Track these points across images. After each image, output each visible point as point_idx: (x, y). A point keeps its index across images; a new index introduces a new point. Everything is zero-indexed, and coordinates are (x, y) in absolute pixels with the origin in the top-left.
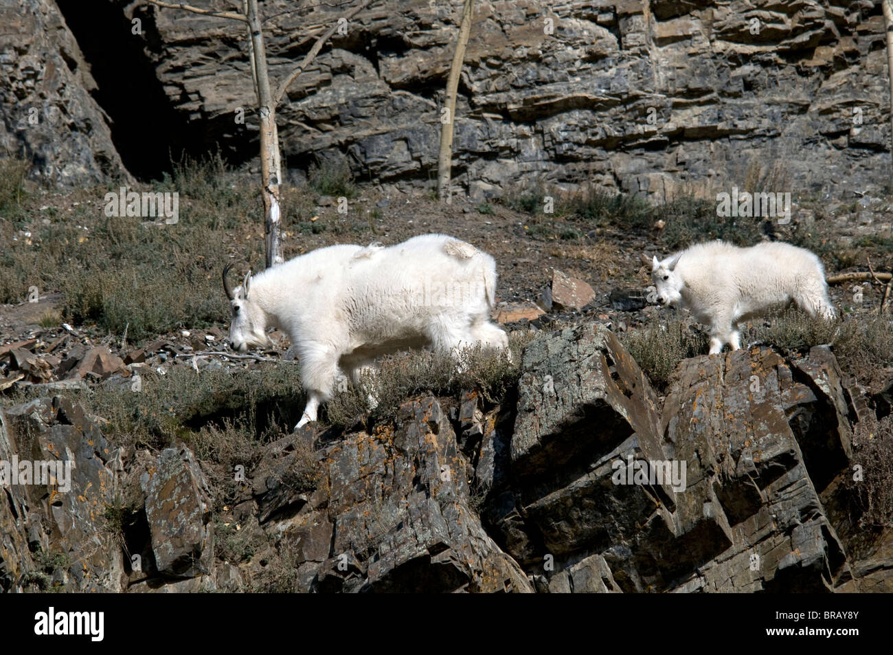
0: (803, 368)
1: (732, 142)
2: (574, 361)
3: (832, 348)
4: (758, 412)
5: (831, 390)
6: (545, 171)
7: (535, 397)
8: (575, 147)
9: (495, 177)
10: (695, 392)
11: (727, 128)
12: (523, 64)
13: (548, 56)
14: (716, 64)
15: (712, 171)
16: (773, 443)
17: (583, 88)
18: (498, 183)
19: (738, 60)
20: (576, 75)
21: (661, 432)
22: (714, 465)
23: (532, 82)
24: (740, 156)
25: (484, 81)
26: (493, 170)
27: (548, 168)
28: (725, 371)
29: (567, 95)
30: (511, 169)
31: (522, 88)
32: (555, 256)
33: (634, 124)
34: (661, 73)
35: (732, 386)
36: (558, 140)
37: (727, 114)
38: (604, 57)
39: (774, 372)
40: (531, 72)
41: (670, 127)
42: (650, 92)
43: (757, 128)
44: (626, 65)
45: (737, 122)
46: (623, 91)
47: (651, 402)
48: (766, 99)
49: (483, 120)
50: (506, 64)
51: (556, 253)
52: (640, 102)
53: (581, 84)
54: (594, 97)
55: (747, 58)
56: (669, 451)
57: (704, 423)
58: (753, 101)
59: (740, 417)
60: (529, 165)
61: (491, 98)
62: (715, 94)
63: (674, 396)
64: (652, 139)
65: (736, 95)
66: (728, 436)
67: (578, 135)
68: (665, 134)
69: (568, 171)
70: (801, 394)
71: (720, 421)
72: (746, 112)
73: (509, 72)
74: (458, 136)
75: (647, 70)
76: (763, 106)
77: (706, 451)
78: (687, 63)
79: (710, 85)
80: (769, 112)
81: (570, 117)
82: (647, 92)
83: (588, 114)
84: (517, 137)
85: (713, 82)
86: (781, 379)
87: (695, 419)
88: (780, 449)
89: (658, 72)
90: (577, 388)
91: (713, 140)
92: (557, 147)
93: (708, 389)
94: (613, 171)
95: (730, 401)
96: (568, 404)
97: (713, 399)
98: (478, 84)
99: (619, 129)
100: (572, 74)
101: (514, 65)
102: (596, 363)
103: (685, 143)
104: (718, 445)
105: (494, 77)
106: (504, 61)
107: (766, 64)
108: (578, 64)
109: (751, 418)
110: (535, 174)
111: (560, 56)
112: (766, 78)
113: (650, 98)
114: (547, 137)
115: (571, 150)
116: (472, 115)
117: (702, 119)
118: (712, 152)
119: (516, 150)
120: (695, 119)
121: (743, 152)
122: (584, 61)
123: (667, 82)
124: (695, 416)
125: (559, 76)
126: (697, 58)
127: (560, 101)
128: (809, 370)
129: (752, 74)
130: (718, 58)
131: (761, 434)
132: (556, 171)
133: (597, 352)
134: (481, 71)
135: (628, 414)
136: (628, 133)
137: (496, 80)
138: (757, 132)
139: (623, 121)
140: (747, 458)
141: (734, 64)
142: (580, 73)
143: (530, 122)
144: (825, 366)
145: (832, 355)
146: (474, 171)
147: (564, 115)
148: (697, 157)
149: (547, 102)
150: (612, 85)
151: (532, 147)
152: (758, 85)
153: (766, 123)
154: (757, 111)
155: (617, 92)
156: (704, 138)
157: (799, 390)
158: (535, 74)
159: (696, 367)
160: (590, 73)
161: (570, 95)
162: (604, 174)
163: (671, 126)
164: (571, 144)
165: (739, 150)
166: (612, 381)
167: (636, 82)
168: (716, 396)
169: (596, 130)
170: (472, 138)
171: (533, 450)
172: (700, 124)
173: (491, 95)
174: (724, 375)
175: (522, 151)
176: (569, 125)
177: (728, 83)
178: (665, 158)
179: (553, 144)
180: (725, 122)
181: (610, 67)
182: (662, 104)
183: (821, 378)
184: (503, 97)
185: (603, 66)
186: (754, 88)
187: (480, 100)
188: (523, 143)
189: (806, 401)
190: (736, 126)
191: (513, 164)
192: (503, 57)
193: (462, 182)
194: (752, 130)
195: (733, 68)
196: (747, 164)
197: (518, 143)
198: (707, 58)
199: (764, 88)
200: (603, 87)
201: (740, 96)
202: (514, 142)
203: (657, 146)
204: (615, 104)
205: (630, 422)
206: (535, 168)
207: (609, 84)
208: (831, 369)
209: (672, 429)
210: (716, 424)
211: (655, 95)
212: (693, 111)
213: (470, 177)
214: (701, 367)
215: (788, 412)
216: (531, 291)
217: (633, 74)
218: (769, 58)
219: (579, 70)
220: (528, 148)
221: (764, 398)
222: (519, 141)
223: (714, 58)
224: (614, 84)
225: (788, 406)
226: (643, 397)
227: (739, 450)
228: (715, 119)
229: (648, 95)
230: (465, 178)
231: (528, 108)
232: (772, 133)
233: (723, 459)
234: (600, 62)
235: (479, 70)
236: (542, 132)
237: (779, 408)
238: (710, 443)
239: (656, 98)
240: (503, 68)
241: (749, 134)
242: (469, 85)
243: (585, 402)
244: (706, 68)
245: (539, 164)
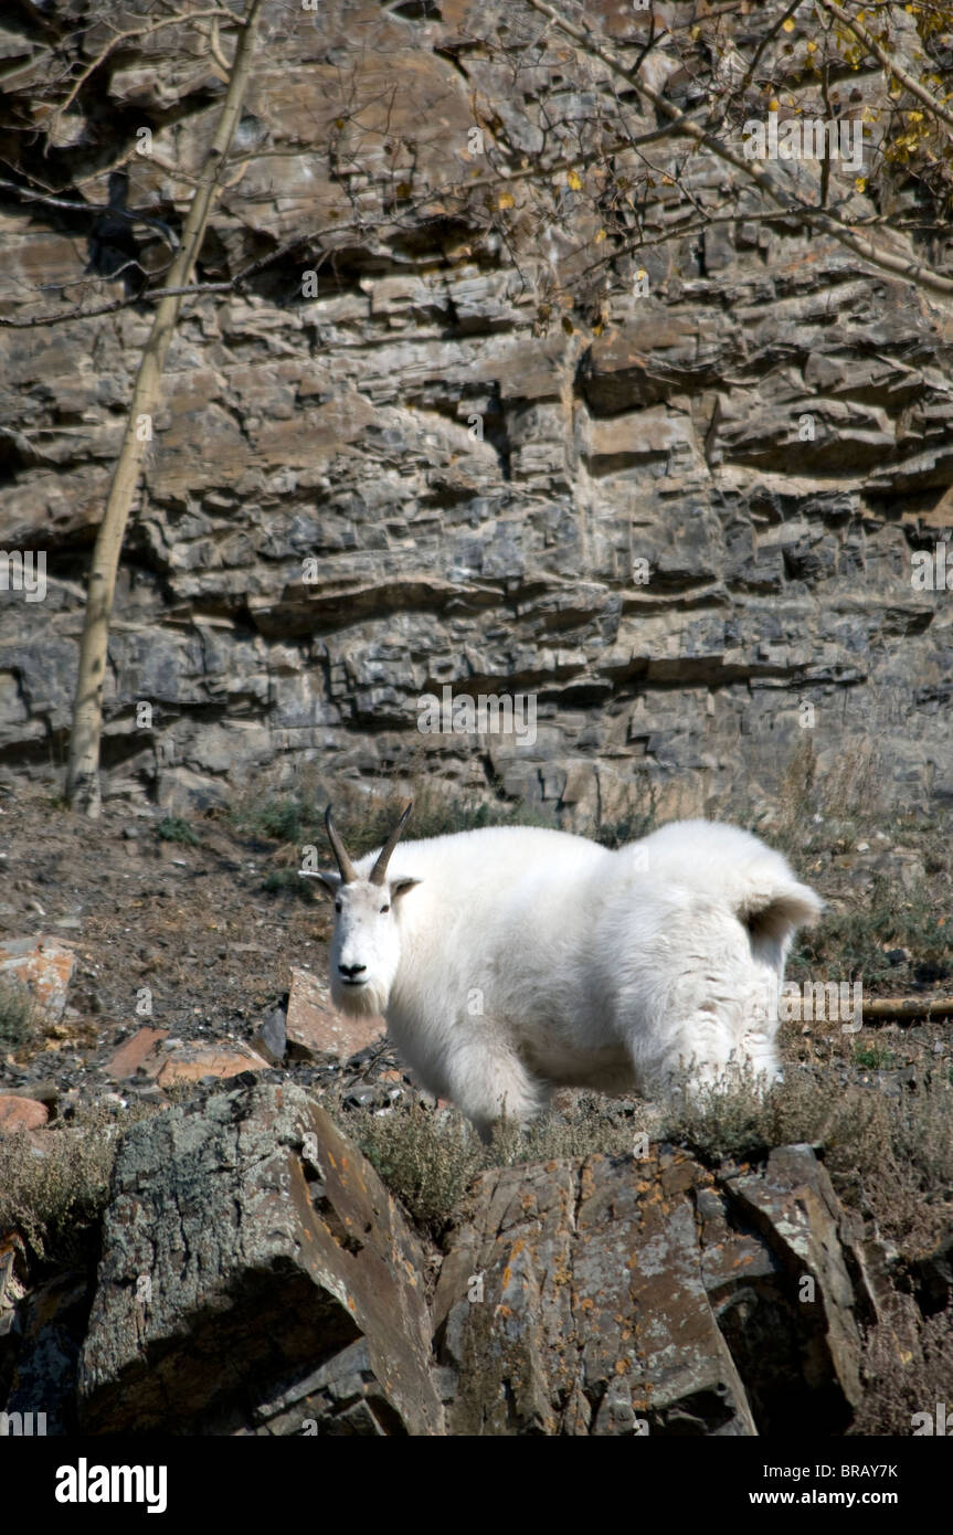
0: (751, 1196)
1: (757, 694)
2: (229, 1170)
3: (819, 1154)
4: (647, 1297)
5: (812, 1247)
6: (331, 748)
7: (138, 1250)
8: (400, 697)
9: (216, 759)
10: (508, 1246)
11: (744, 662)
12: (285, 506)
13: (343, 491)
14: (722, 517)
15: (710, 760)
16: (678, 1368)
17: (419, 565)
18: (223, 773)
19: (773, 509)
20: (406, 535)
21: (427, 1335)
22: (544, 1416)
23: (305, 547)
24: (772, 726)
25: (197, 544)
26: (212, 743)
27: (338, 743)
28: (579, 1200)
29: (381, 579)
30: (253, 743)
31: (284, 560)
32: (319, 939)
33: (534, 647)
34: (598, 535)
35: (593, 1234)
36: (360, 680)
37: (746, 630)
38: (468, 496)
39: (688, 1203)
40: (304, 525)
41: (615, 657)
42: (571, 577)
43: (813, 664)
44: (518, 514)
45: (767, 649)
46: (510, 573)
47: (409, 1267)
48: (833, 601)
49: (191, 630)
50: (247, 507)
51: (322, 932)
52: (548, 598)
53: (416, 554)
54: (444, 584)
55: (792, 505)
56: (445, 1381)
57: (525, 1318)
58: (805, 602)
59: (608, 1305)
60: (294, 735)
61: (212, 582)
62: (719, 585)
63: (464, 1256)
64: (574, 683)
65: (764, 589)
66: (580, 1348)
67: (407, 669)
68: (603, 672)
69: (381, 749)
70: (745, 1255)
71: (563, 1315)
72: (788, 626)
73: (252, 525)
74: (135, 666)
75: (566, 527)
76: (827, 615)
77: (527, 1382)
78: (656, 512)
79: (708, 566)
80: (840, 628)
81: (389, 628)
82: (566, 576)
83: (431, 623)
84: (270, 672)
85: (713, 558)
86: (702, 1219)
87: (506, 1308)
88: (692, 1382)
89: (590, 532)
90: (231, 1230)
91: (713, 688)
92: (358, 696)
93: (538, 1240)
94: (484, 753)
95: (586, 1269)
96: (211, 1266)
97: (549, 1263)
98: (183, 549)
99: (501, 658)
100: (396, 531)
101: (267, 509)
102: (276, 1175)
103: (649, 693)
104: (555, 1368)
105: (219, 534)
106: (244, 498)
107: (834, 521)
108: (410, 509)
109: (632, 1308)
110: (309, 755)
111: (370, 490)
112: (836, 553)
113: (571, 591)
114: (336, 674)
115: (392, 703)
116: (168, 619)
117: (687, 641)
118: (709, 716)
119: (265, 701)
120: (673, 641)
121: (779, 718)
122: (426, 503)
123: (611, 556)
124: (506, 1302)
125: (366, 535)
126: (680, 503)
127: (367, 592)
128: (765, 1202)
129: (804, 543)
130: (727, 503)
131: (652, 1346)
132: (357, 749)
133: (280, 1149)
134: (190, 520)
135: (348, 1293)
136: (519, 667)
137: (225, 542)
138: (812, 672)
139: (508, 641)
140: (619, 1401)
141: (765, 519)
142: (416, 530)
143: (301, 639)
144: (803, 1193)
145: (820, 1169)
146: (170, 746)
147: (377, 626)
148: (675, 726)
149: (338, 593)
150: (485, 559)
151: (302, 695)
152: (816, 566)
153: (834, 652)
154: (813, 627)
155: (498, 575)
156: (694, 682)
157: (741, 1246)
158: (313, 530)
159: (515, 1188)
160: (437, 531)
161: (390, 580)
162: (464, 759)
163: (620, 654)
164: (391, 690)
165: (772, 713)
166: (315, 1216)
167: (540, 554)
168: (556, 1257)
169: (445, 660)
170: (166, 669)
171: (129, 1371)
172: (684, 653)
173: (211, 576)
174: (577, 1209)
175: (281, 702)
176: (387, 647)
177: (749, 562)
178: (606, 725)
179: (349, 689)
180: (739, 650)
181: (484, 519)
182: (599, 604)
183: (792, 1221)
184: (238, 581)
185: (467, 514)
186: (808, 574)
187: (186, 585)
188: (284, 685)
189: (756, 1272)
190: (763, 657)
191: (259, 732)
192: (240, 490)
193: (143, 771)
194: (802, 668)
195: (760, 527)
196: (787, 745)
197: (270, 686)
198: (703, 504)
199: (830, 574)
200: (464, 562)
201: (776, 592)
202: (261, 682)
203: (584, 700)
204: (491, 602)
205: (352, 1312)
206: (308, 742)
207: (480, 556)
208: (815, 1201)
209: (454, 1331)
210: (554, 1320)
211: (582, 583)
212: (668, 623)
213: (160, 760)
214: (528, 1189)
215: (715, 1295)
216: (239, 1015)
217: (535, 534)
218: (843, 506)
219: (414, 524)
220: (293, 698)
221: (664, 1262)
222: (275, 680)
223: (717, 503)
224: (491, 557)
225: (716, 1281)
226: (389, 1255)
227: (602, 1382)
228: (717, 641)
229: (567, 584)
230: (147, 760)
231: (295, 606)
232: (846, 676)
233: (565, 1401)
234: (460, 506)
235: (185, 517)
236: (325, 663)
237: (695, 1287)
238: (538, 1363)
239: (586, 590)
240: (239, 514)
241: (797, 679)
242: (162, 552)
243: (248, 1263)
244: (701, 525)
245: (319, 732)
